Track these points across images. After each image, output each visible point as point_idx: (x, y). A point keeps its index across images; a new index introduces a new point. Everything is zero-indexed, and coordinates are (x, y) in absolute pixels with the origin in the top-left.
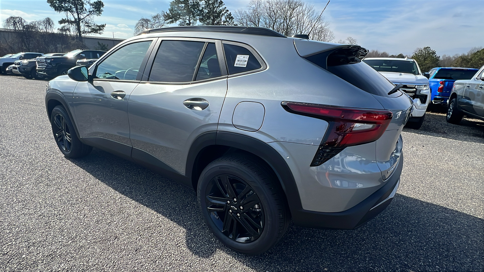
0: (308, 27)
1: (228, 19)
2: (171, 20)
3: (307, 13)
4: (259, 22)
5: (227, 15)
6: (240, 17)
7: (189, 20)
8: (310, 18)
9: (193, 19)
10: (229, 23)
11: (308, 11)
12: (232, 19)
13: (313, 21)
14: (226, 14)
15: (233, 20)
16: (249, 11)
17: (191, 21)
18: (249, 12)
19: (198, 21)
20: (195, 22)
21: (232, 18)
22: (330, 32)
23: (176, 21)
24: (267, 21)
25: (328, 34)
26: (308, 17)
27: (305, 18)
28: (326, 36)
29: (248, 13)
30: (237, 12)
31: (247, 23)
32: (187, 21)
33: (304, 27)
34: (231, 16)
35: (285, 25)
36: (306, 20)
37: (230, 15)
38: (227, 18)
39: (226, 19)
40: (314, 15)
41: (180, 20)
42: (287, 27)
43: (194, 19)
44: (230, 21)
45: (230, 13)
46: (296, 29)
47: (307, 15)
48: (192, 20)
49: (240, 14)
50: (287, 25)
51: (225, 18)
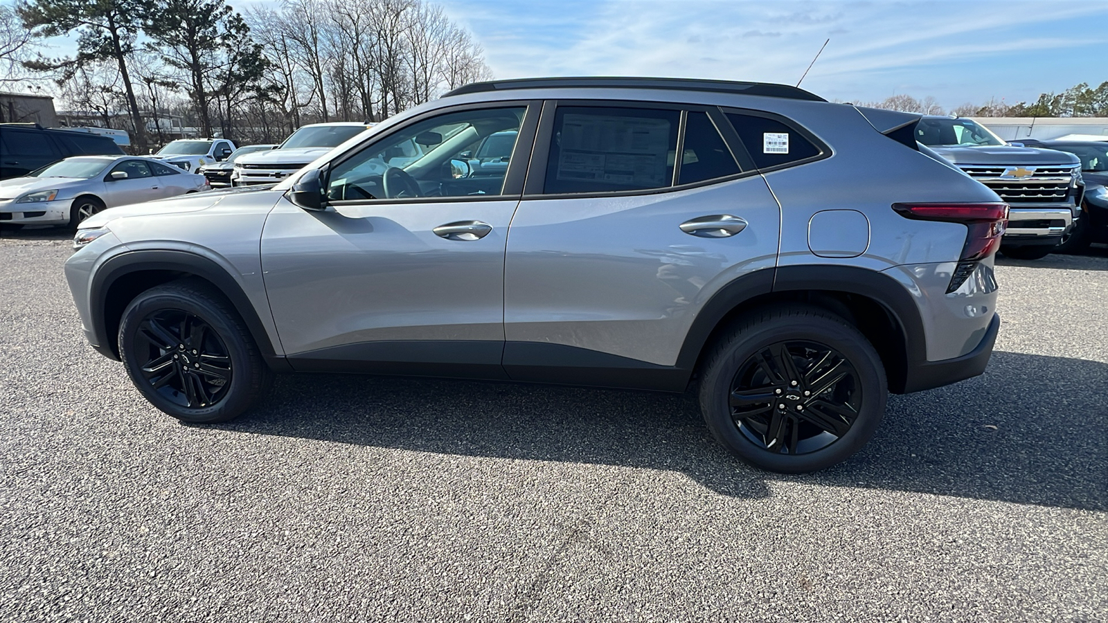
0: (438, 56)
1: (233, 31)
2: (45, 26)
3: (432, 25)
4: (315, 40)
5: (231, 19)
6: (262, 26)
7: (113, 30)
8: (440, 35)
9: (123, 26)
10: (239, 39)
11: (433, 19)
12: (246, 32)
13: (447, 42)
14: (225, 17)
15: (248, 33)
16: (285, 11)
17: (118, 32)
18: (283, 13)
19: (141, 32)
20: (132, 34)
21: (245, 28)
22: (485, 68)
23: (68, 29)
24: (337, 38)
25: (481, 72)
26: (434, 33)
27: (428, 34)
28: (476, 75)
29: (280, 15)
30: (253, 14)
31: (284, 42)
32: (106, 30)
33: (429, 55)
34: (243, 22)
35: (385, 48)
36: (432, 38)
37: (238, 19)
38: (231, 28)
39: (229, 31)
40: (448, 29)
41: (83, 27)
42: (390, 52)
43: (126, 27)
44: (240, 37)
45: (238, 15)
46: (413, 59)
47: (431, 27)
48: (122, 28)
49: (261, 19)
50: (390, 49)
51: (226, 28)
